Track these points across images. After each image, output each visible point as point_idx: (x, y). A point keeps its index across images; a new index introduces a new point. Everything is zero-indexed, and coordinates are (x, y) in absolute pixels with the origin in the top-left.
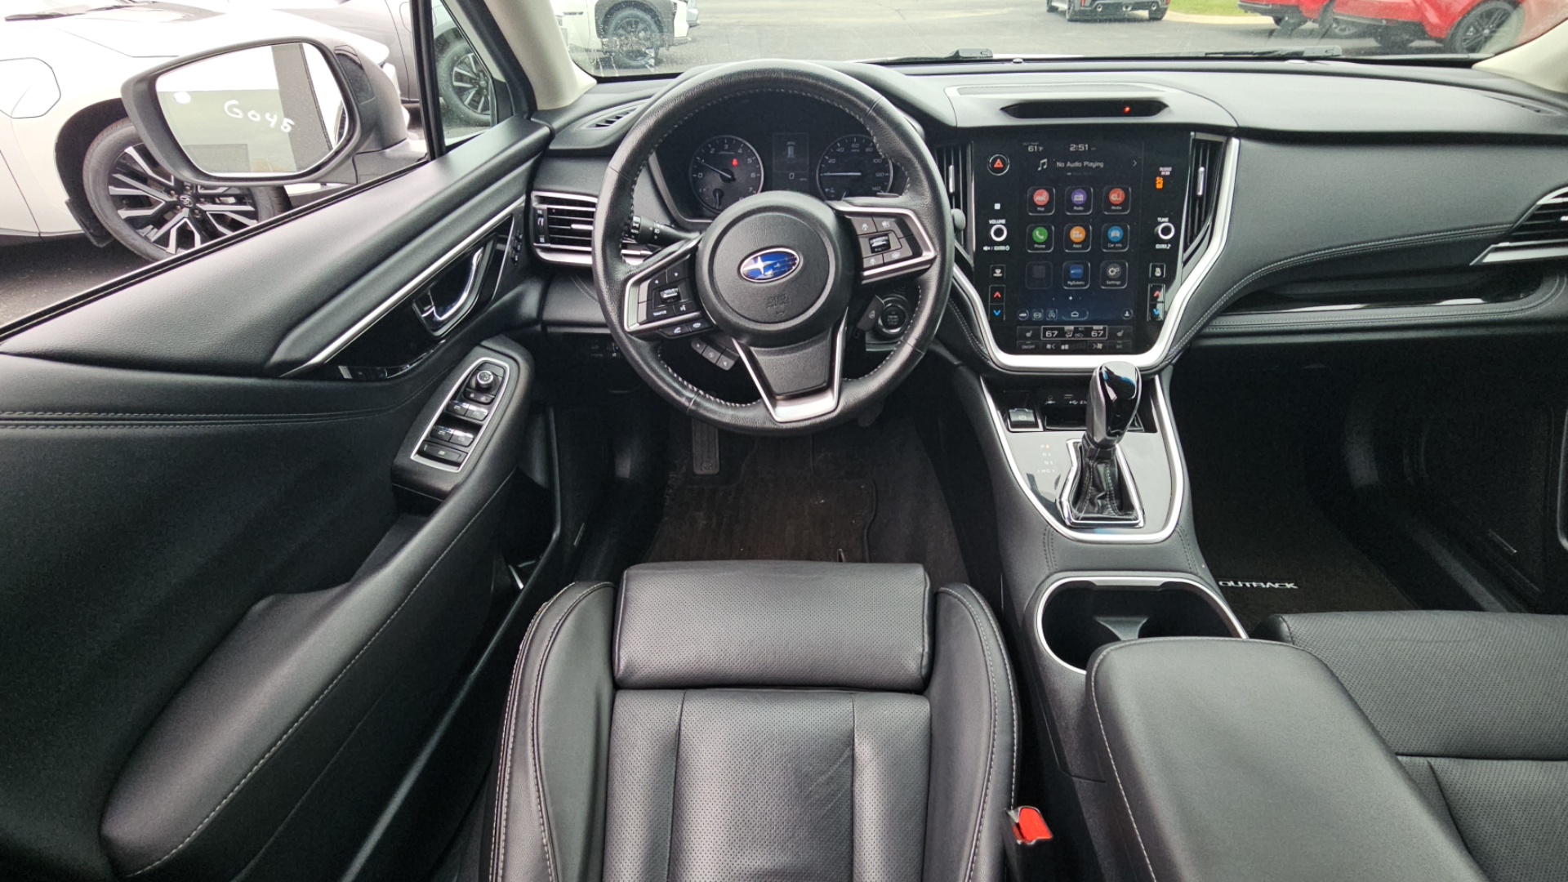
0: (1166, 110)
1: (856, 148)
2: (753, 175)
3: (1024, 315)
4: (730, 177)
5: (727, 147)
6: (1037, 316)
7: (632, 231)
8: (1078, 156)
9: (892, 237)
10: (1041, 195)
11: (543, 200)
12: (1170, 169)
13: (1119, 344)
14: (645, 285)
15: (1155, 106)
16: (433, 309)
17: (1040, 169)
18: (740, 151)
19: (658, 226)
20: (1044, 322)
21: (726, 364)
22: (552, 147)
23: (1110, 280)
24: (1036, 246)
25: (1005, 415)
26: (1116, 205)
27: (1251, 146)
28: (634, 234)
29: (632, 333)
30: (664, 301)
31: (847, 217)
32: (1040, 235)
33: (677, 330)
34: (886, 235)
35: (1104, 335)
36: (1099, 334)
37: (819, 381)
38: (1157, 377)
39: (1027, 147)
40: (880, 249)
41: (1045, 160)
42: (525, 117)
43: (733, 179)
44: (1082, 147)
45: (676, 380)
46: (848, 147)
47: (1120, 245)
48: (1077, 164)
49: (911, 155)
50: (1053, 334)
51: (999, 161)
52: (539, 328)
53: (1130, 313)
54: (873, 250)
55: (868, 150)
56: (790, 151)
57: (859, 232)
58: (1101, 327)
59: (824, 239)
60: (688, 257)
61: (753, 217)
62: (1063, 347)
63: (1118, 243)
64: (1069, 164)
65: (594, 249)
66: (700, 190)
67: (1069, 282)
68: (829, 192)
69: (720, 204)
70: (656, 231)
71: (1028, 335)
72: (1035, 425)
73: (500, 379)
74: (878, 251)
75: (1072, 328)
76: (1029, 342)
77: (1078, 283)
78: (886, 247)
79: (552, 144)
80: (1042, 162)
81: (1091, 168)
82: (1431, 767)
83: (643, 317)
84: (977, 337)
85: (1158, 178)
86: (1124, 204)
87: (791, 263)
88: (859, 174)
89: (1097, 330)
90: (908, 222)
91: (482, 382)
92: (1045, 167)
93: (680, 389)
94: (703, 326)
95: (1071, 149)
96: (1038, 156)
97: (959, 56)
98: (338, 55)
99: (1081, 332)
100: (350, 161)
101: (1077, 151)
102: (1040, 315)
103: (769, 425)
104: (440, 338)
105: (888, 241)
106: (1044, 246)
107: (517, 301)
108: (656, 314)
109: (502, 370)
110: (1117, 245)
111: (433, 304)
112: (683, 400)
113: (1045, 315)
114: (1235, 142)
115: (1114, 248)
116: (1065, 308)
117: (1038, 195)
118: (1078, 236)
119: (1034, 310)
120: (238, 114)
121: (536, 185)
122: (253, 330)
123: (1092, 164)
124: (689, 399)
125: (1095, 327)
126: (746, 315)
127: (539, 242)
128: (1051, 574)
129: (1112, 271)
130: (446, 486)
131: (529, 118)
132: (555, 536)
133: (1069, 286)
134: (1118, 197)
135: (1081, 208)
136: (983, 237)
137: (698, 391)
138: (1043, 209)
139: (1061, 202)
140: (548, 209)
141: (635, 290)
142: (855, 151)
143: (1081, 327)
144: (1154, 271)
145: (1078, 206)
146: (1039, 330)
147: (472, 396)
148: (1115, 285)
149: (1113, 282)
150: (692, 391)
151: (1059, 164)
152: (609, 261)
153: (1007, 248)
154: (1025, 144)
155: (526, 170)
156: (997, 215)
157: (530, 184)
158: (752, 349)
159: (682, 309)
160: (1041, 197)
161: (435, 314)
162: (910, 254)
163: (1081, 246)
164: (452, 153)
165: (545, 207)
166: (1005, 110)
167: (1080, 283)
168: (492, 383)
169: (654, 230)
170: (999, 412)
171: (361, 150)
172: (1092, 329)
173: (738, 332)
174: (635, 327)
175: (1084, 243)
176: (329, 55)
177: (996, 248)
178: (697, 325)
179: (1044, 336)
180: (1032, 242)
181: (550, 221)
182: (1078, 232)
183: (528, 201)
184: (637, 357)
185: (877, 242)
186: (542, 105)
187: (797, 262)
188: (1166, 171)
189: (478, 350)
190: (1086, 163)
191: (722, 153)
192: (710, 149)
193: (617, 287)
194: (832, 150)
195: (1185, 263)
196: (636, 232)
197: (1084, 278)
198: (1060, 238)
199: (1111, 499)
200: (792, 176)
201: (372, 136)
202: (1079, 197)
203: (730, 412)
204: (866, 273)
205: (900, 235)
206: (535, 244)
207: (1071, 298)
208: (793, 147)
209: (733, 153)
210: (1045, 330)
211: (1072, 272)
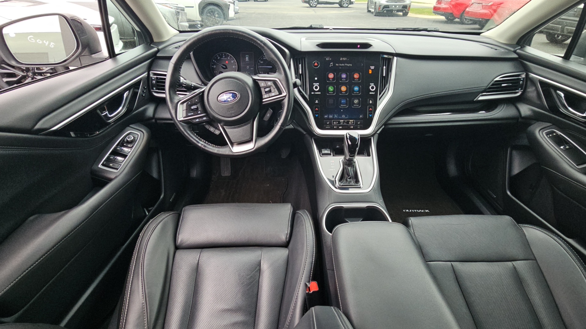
0: (372, 47)
2: (234, 67)
3: (327, 116)
4: (225, 67)
5: (224, 57)
6: (331, 117)
7: (183, 85)
8: (343, 62)
9: (272, 88)
10: (331, 75)
11: (155, 74)
12: (374, 67)
13: (359, 126)
14: (185, 104)
15: (368, 45)
16: (107, 112)
17: (330, 66)
18: (229, 58)
19: (193, 83)
20: (333, 119)
21: (217, 132)
22: (158, 55)
23: (355, 104)
24: (330, 92)
25: (320, 151)
26: (356, 79)
27: (400, 59)
28: (184, 86)
29: (180, 121)
30: (192, 110)
31: (257, 81)
32: (331, 89)
33: (197, 120)
34: (270, 87)
35: (353, 123)
36: (352, 123)
37: (248, 138)
38: (372, 138)
39: (326, 58)
40: (268, 92)
41: (332, 63)
42: (149, 44)
44: (344, 59)
45: (197, 138)
47: (358, 93)
48: (343, 65)
49: (276, 60)
50: (336, 123)
51: (316, 63)
52: (154, 121)
53: (362, 116)
54: (266, 92)
56: (247, 59)
57: (261, 86)
58: (352, 121)
59: (247, 88)
60: (201, 94)
61: (222, 80)
62: (340, 127)
64: (340, 65)
65: (166, 91)
66: (215, 72)
67: (341, 105)
70: (192, 85)
71: (328, 123)
72: (330, 154)
73: (136, 139)
74: (267, 93)
75: (343, 121)
76: (328, 126)
77: (344, 105)
78: (270, 91)
79: (158, 54)
80: (331, 64)
81: (348, 66)
82: (452, 265)
83: (185, 115)
84: (310, 124)
85: (370, 70)
86: (359, 79)
87: (235, 96)
88: (271, 67)
90: (277, 83)
91: (129, 140)
92: (332, 65)
93: (199, 141)
94: (207, 119)
95: (341, 59)
96: (329, 62)
97: (312, 27)
98: (71, 20)
99: (346, 122)
100: (78, 59)
101: (343, 60)
102: (332, 116)
103: (231, 153)
104: (110, 123)
105: (270, 89)
106: (332, 93)
107: (145, 110)
108: (189, 114)
109: (137, 135)
111: (107, 110)
112: (200, 145)
113: (333, 116)
114: (395, 58)
115: (356, 93)
116: (340, 114)
117: (330, 75)
119: (329, 115)
120: (33, 41)
121: (152, 69)
122: (28, 117)
123: (348, 65)
124: (202, 145)
125: (350, 121)
126: (220, 115)
127: (153, 89)
128: (330, 204)
129: (356, 101)
130: (112, 176)
131: (150, 45)
132: (161, 197)
133: (341, 106)
134: (357, 76)
135: (344, 80)
136: (311, 90)
137: (205, 142)
138: (332, 80)
139: (337, 78)
140: (157, 77)
141: (182, 106)
143: (346, 121)
144: (369, 102)
145: (344, 79)
146: (332, 121)
147: (125, 144)
148: (357, 106)
149: (356, 105)
150: (203, 142)
151: (337, 65)
152: (172, 96)
153: (320, 93)
154: (325, 57)
155: (148, 63)
156: (316, 82)
157: (149, 68)
158: (225, 127)
159: (199, 113)
160: (331, 76)
161: (108, 114)
162: (278, 94)
164: (118, 57)
165: (155, 77)
166: (318, 45)
167: (345, 105)
168: (133, 140)
169: (191, 85)
170: (318, 150)
171: (82, 55)
172: (349, 121)
173: (220, 121)
174: (182, 119)
175: (346, 92)
176: (68, 19)
177: (316, 93)
178: (205, 118)
179: (333, 124)
180: (328, 91)
181: (157, 82)
182: (344, 88)
183: (149, 74)
184: (183, 130)
185: (267, 90)
186: (155, 40)
187: (238, 96)
188: (372, 67)
189: (128, 128)
190: (346, 64)
191: (222, 59)
192: (218, 57)
193: (174, 105)
194: (262, 58)
195: (380, 99)
196: (185, 85)
197: (346, 104)
198: (338, 90)
199: (353, 179)
200: (248, 67)
201: (87, 50)
202: (344, 76)
203: (217, 149)
204: (264, 100)
205: (274, 87)
206: (152, 90)
207: (342, 111)
208: (248, 57)
209: (226, 59)
210: (334, 121)
211: (342, 101)
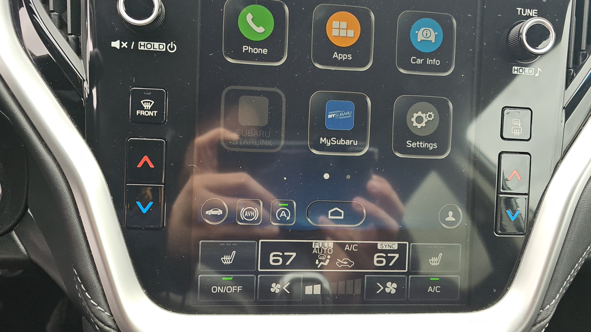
3: (220, 212)
23: (415, 138)
36: (389, 259)
47: (436, 62)
50: (285, 259)
58: (395, 245)
63: (431, 55)
71: (227, 260)
77: (341, 142)
89: (386, 252)
106: (265, 51)
110: (429, 61)
115: (424, 67)
118: (343, 33)
125: (382, 245)
129: (419, 120)
133: (322, 147)
149: (422, 145)
163: (350, 57)
167: (348, 142)
172: (374, 249)
179: (265, 264)
182: (344, 25)
207: (326, 176)
210: (267, 249)
211: (330, 116)
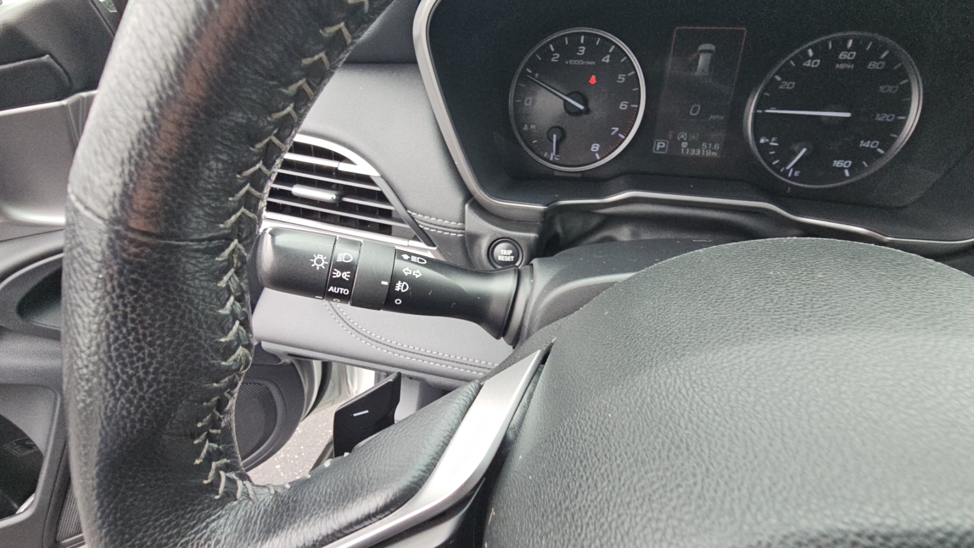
1: (846, 61)
2: (623, 106)
4: (581, 107)
5: (583, 50)
18: (607, 59)
43: (587, 111)
46: (828, 56)
55: (873, 65)
56: (702, 62)
66: (526, 128)
68: (766, 144)
69: (557, 153)
88: (848, 115)
142: (841, 66)
191: (571, 61)
192: (551, 54)
194: (792, 64)
200: (696, 110)
208: (709, 56)
209: (593, 63)
